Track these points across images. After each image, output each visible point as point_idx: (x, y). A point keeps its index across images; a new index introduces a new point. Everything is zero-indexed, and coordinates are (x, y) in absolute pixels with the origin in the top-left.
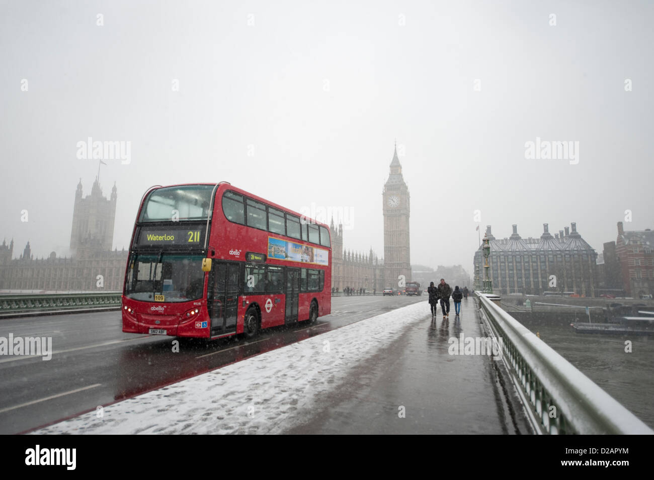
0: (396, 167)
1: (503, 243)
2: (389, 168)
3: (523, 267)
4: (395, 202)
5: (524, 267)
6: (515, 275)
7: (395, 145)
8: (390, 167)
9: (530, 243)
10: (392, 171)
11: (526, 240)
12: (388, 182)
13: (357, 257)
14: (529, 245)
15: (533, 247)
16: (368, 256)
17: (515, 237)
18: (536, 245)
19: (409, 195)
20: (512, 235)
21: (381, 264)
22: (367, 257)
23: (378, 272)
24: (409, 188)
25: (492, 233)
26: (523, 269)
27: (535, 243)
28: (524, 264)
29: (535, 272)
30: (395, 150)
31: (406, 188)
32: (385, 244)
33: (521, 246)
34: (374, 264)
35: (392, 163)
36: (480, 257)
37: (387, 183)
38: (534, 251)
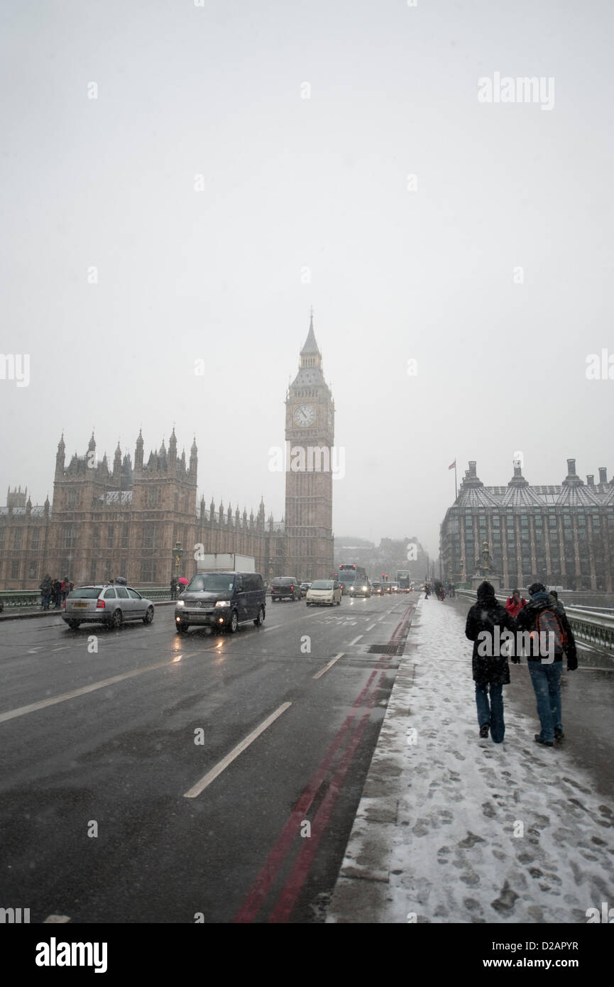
0: (310, 357)
1: (497, 494)
2: (299, 356)
3: (532, 536)
4: (306, 416)
5: (535, 536)
6: (519, 552)
7: (312, 317)
8: (302, 354)
9: (545, 493)
10: (304, 361)
11: (537, 487)
12: (296, 381)
13: (237, 517)
14: (543, 497)
15: (551, 500)
16: (256, 515)
17: (518, 482)
18: (556, 497)
19: (333, 406)
20: (514, 478)
21: (279, 531)
22: (252, 517)
23: (273, 545)
24: (333, 394)
25: (478, 475)
26: (533, 540)
27: (552, 493)
28: (535, 532)
29: (555, 545)
30: (311, 325)
31: (329, 394)
32: (287, 493)
33: (528, 497)
34: (267, 528)
35: (305, 347)
36: (457, 518)
37: (294, 383)
38: (552, 507)
